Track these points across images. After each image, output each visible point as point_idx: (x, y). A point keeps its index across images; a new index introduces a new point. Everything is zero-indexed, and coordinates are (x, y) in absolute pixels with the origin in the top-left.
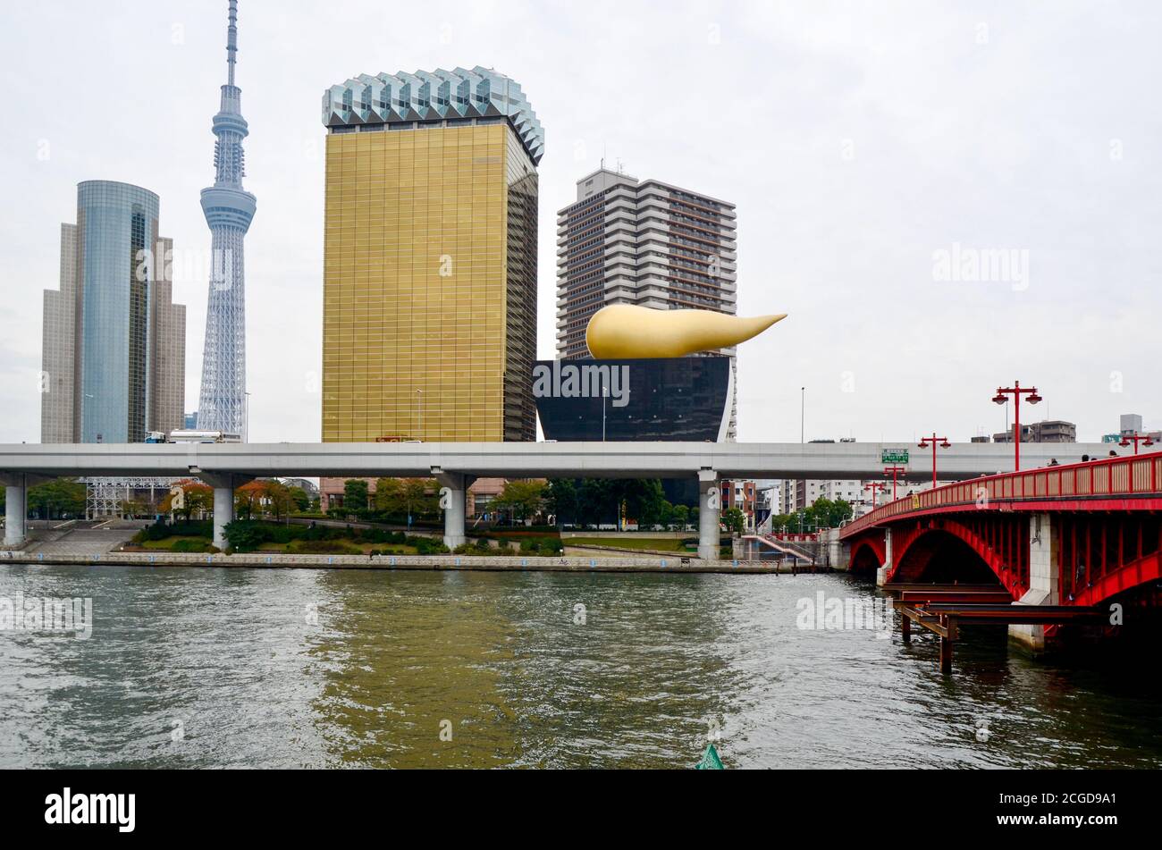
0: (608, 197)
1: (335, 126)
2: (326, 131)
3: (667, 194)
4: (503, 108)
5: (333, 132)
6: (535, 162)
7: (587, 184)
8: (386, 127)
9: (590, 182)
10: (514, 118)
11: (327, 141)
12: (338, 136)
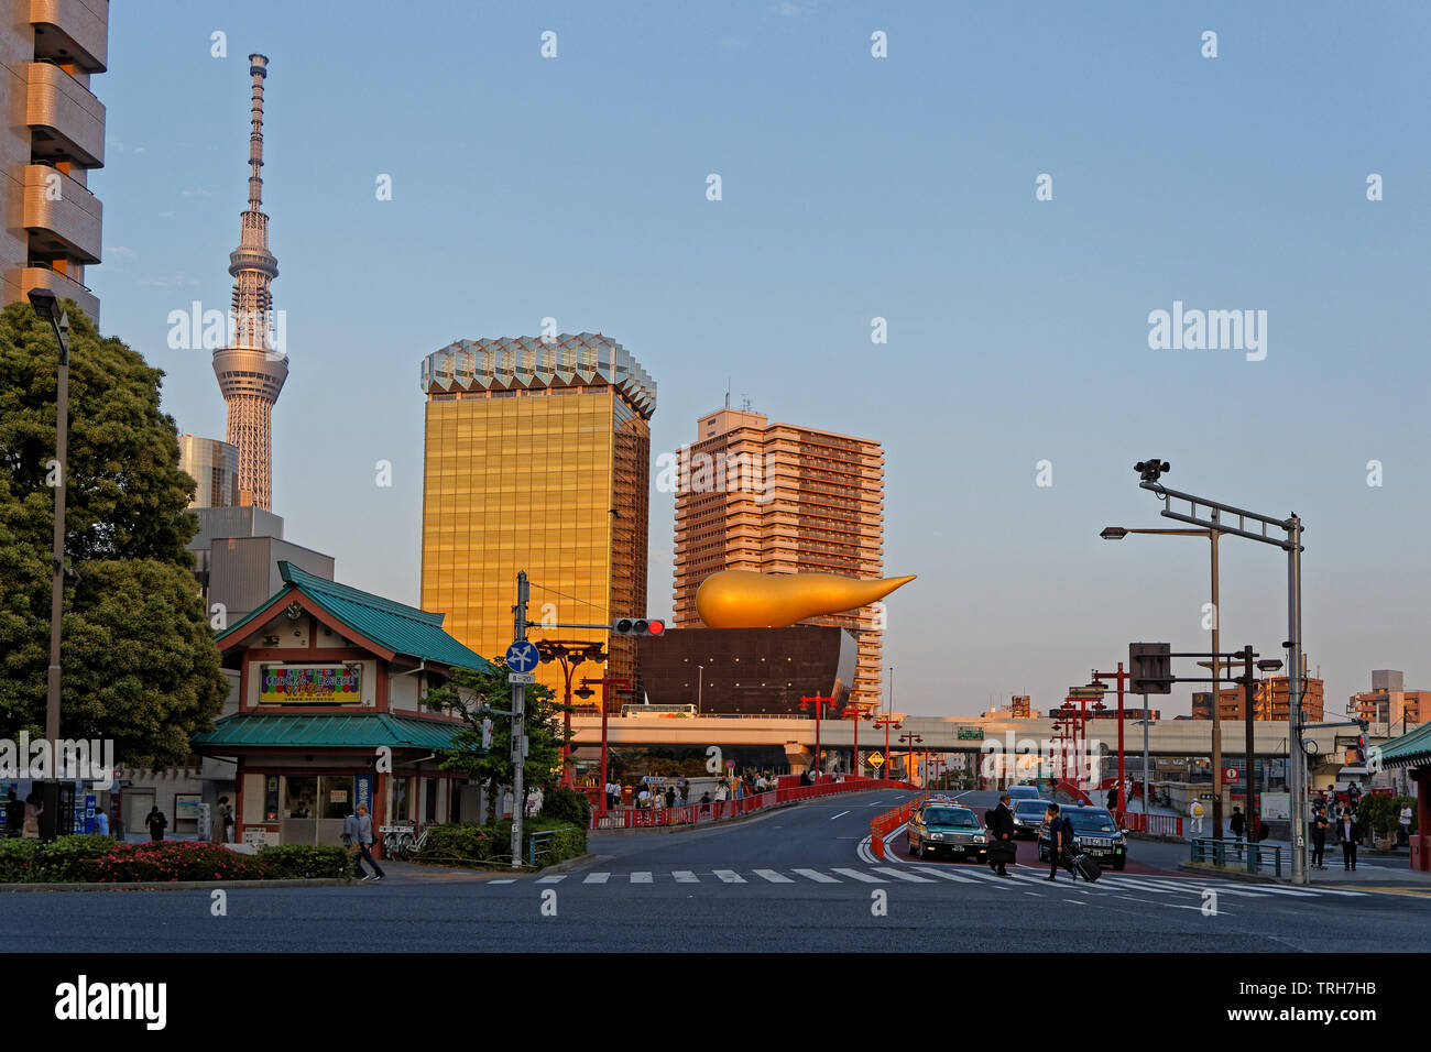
0: (730, 440)
1: (435, 391)
2: (426, 398)
3: (797, 437)
4: (612, 377)
5: (433, 399)
6: (646, 417)
7: (710, 423)
8: (489, 394)
9: (714, 421)
10: (622, 384)
11: (427, 409)
12: (438, 404)
